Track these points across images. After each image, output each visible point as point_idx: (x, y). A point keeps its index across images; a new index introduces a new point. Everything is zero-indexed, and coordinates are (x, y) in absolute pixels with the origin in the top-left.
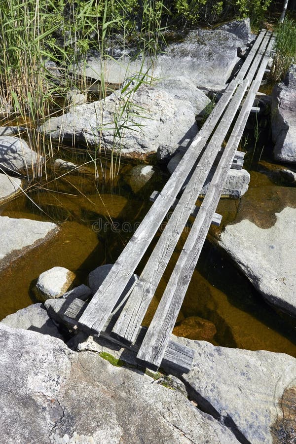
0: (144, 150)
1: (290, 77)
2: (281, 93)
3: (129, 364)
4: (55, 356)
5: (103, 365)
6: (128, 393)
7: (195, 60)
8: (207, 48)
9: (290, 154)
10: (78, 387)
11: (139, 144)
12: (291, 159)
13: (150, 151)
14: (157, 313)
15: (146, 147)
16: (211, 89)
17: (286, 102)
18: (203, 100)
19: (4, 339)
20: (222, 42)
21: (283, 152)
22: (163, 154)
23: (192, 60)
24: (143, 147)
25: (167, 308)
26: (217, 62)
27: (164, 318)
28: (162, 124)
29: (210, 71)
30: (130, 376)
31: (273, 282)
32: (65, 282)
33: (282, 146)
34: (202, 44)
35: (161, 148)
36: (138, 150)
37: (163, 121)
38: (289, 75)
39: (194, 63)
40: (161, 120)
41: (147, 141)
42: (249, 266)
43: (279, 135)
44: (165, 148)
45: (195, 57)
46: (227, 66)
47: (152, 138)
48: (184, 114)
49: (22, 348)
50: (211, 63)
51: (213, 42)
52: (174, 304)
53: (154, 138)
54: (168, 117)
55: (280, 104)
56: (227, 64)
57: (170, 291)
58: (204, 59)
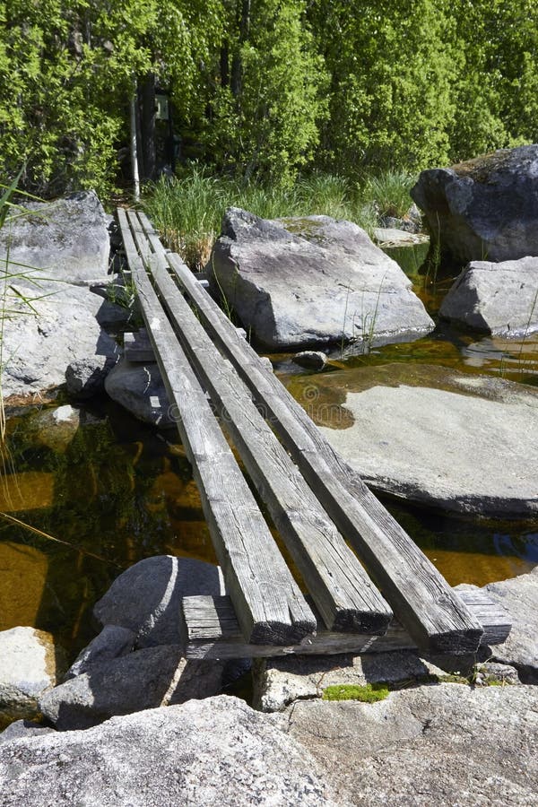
0: (34, 387)
1: (233, 226)
2: (232, 250)
3: (398, 682)
4: (257, 733)
5: (353, 712)
6: (460, 729)
7: (36, 249)
8: (51, 229)
9: (292, 332)
10: (366, 775)
11: (18, 378)
12: (297, 338)
13: (47, 387)
14: (375, 549)
15: (36, 380)
16: (96, 283)
17: (246, 261)
18: (90, 300)
19: (87, 765)
20: (75, 217)
21: (281, 332)
22: (85, 376)
23: (31, 252)
24: (28, 381)
25: (380, 534)
26: (79, 248)
27: (395, 551)
28: (45, 339)
29: (73, 261)
30: (425, 701)
31: (438, 480)
32: (44, 653)
33: (275, 322)
34: (39, 223)
35: (74, 367)
36: (20, 389)
37: (44, 334)
38: (231, 224)
39: (36, 254)
40: (40, 330)
41: (31, 369)
42: (381, 475)
43: (256, 313)
44: (85, 366)
45: (35, 245)
46: (98, 250)
47: (38, 362)
48: (75, 319)
49: (163, 757)
50: (69, 250)
51: (57, 218)
52: (384, 525)
53: (44, 363)
54: (50, 325)
55: (238, 266)
56: (98, 247)
57: (353, 510)
58: (53, 247)
